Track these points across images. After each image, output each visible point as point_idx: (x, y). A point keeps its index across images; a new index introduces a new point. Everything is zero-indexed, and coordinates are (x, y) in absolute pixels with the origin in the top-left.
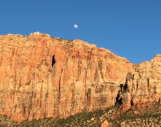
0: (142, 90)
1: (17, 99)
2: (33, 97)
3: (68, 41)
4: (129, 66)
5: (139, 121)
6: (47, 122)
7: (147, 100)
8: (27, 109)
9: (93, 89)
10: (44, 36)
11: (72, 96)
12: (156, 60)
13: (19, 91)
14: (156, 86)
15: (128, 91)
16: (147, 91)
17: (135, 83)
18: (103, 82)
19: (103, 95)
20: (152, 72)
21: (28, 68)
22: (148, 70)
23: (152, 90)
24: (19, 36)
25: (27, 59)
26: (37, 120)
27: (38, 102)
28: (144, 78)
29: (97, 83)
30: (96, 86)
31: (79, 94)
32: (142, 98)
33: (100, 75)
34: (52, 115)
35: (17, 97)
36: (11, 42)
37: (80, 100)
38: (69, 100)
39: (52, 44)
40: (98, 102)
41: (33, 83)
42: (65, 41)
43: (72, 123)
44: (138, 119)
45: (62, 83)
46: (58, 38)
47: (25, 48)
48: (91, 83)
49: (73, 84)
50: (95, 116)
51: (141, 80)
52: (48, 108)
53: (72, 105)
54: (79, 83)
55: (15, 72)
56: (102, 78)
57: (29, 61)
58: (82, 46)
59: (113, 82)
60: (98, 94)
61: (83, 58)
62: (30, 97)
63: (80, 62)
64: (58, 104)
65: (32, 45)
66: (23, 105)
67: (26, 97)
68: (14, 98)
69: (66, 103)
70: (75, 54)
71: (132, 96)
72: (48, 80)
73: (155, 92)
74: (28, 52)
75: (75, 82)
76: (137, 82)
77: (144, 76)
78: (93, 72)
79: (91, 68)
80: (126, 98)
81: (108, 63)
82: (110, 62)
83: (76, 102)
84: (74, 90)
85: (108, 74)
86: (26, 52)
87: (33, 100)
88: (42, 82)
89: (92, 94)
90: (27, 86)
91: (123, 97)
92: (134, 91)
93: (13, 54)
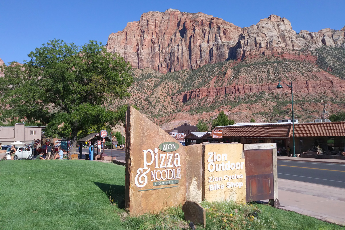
0: (251, 46)
1: (161, 58)
2: (173, 56)
5: (252, 67)
6: (184, 72)
7: (255, 53)
8: (169, 64)
9: (214, 48)
10: (176, 11)
11: (199, 54)
12: (261, 23)
13: (162, 53)
14: (261, 43)
15: (241, 47)
16: (255, 46)
17: (246, 41)
18: (222, 42)
19: (222, 52)
20: (258, 32)
21: (167, 35)
22: (255, 31)
23: (258, 46)
24: (158, 12)
25: (165, 29)
26: (177, 71)
28: (252, 37)
29: (217, 44)
30: (216, 45)
31: (204, 52)
32: (251, 52)
33: (219, 38)
34: (187, 67)
35: (161, 56)
36: (153, 18)
37: (205, 56)
38: (198, 57)
39: (182, 17)
40: (218, 57)
41: (171, 46)
43: (202, 72)
45: (192, 44)
46: (185, 12)
47: (163, 21)
48: (212, 44)
49: (200, 46)
50: (218, 66)
51: (250, 39)
52: (184, 63)
53: (200, 60)
54: (204, 44)
55: (158, 39)
56: (221, 39)
57: (167, 30)
58: (204, 17)
59: (228, 42)
60: (219, 51)
61: (206, 26)
62: (170, 56)
63: (204, 29)
64: (190, 60)
65: (168, 18)
66: (166, 62)
67: (168, 57)
68: (159, 58)
69: (196, 59)
70: (200, 23)
71: (244, 51)
72: (182, 43)
73: (260, 47)
74: (166, 24)
75: (201, 43)
76: (247, 41)
77: (252, 36)
78: (214, 35)
79: (212, 33)
80: (239, 53)
81: (224, 28)
82: (226, 27)
83: (203, 57)
84: (201, 49)
85: (224, 36)
86: (164, 24)
87: (173, 58)
88: (178, 45)
89: (214, 51)
90: (167, 49)
91: (237, 52)
92: (245, 47)
93: (156, 26)
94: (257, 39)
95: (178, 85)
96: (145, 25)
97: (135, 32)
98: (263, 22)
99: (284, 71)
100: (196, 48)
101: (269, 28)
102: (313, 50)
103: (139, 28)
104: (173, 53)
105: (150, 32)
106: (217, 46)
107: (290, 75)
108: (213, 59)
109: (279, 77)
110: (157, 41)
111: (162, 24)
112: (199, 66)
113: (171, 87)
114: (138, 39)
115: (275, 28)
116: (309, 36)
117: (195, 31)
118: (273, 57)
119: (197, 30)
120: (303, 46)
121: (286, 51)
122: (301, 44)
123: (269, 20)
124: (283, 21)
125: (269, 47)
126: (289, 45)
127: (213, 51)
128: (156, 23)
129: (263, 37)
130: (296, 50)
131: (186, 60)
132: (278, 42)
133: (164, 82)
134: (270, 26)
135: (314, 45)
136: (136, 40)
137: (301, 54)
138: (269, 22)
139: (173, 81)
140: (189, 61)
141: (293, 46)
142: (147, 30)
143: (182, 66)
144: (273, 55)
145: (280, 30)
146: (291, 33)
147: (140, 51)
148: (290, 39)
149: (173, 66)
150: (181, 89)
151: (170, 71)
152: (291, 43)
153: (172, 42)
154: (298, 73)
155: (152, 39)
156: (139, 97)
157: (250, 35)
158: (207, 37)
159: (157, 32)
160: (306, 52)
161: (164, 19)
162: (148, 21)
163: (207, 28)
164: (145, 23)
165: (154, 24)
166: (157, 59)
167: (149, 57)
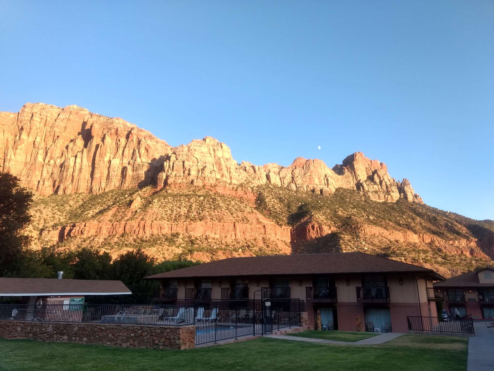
0: (178, 171)
1: (46, 172)
2: (65, 172)
3: (107, 118)
4: (167, 148)
5: (171, 199)
6: (78, 197)
7: (182, 181)
8: (57, 183)
9: (129, 168)
10: (82, 110)
11: (107, 173)
12: (193, 145)
13: (49, 164)
14: (191, 169)
15: (164, 171)
16: (182, 172)
17: (171, 164)
18: (140, 161)
19: (139, 174)
20: (188, 155)
21: (62, 141)
22: (185, 153)
23: (187, 172)
24: (53, 106)
25: (60, 132)
26: (68, 194)
27: (70, 176)
28: (180, 160)
29: (134, 162)
30: (133, 164)
31: (114, 171)
32: (176, 179)
33: (138, 155)
34: (85, 190)
35: (46, 170)
36: (43, 112)
37: (115, 177)
38: (103, 177)
39: (90, 119)
41: (65, 157)
42: (104, 118)
44: (170, 198)
45: (97, 158)
46: (97, 114)
47: (59, 120)
48: (127, 162)
49: (110, 161)
51: (177, 162)
52: (81, 183)
53: (107, 181)
54: (116, 161)
55: (46, 144)
56: (140, 157)
57: (63, 133)
58: (122, 125)
60: (135, 173)
61: (122, 137)
62: (61, 171)
63: (118, 140)
64: (92, 180)
65: (67, 118)
66: (53, 178)
67: (57, 171)
68: (42, 171)
69: (101, 180)
70: (113, 131)
71: (167, 177)
72: (82, 155)
73: (189, 174)
74: (63, 125)
75: (111, 159)
76: (173, 163)
77: (180, 158)
78: (132, 151)
79: (129, 147)
80: (161, 178)
81: (147, 143)
82: (149, 142)
83: (111, 179)
84: (109, 167)
85: (146, 154)
86: (60, 124)
87: (65, 174)
88: (76, 157)
89: (128, 172)
90: (58, 160)
91: (158, 177)
92: (170, 172)
93: (45, 125)
94: (186, 163)
96: (27, 120)
98: (196, 144)
99: (211, 208)
100: (103, 165)
101: (202, 152)
102: (254, 187)
103: (15, 123)
104: (66, 168)
105: (32, 132)
106: (133, 166)
107: (217, 213)
108: (125, 183)
109: (202, 214)
110: (43, 145)
111: (57, 124)
112: (103, 190)
114: (10, 139)
115: (210, 154)
116: (252, 170)
117: (105, 141)
118: (204, 189)
119: (108, 139)
120: (244, 180)
121: (221, 183)
122: (241, 177)
123: (204, 142)
124: (222, 147)
125: (200, 176)
126: (225, 177)
127: (126, 172)
128: (46, 120)
129: (193, 162)
130: (235, 184)
131: (85, 179)
132: (213, 171)
134: (205, 149)
135: (256, 181)
136: (5, 139)
137: (240, 189)
138: (203, 144)
140: (90, 182)
141: (231, 178)
142: (28, 128)
143: (77, 189)
144: (204, 186)
145: (216, 157)
146: (229, 163)
147: (9, 157)
148: (228, 170)
149: (62, 187)
151: (56, 192)
152: (228, 174)
153: (68, 152)
154: (227, 213)
155: (34, 141)
157: (177, 156)
158: (120, 151)
159: (47, 134)
160: (245, 188)
161: (62, 116)
162: (33, 115)
163: (123, 141)
164: (26, 117)
165: (43, 121)
166: (37, 173)
167: (25, 168)
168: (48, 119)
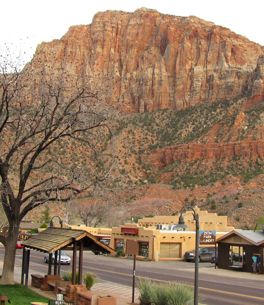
1: (124, 88)
2: (144, 85)
6: (163, 113)
8: (136, 99)
9: (216, 75)
10: (153, 12)
11: (190, 84)
13: (126, 78)
15: (261, 77)
18: (228, 66)
19: (228, 82)
21: (136, 50)
25: (133, 40)
26: (150, 111)
27: (149, 90)
29: (221, 69)
30: (219, 71)
31: (199, 81)
33: (224, 59)
34: (167, 105)
35: (124, 85)
36: (113, 20)
37: (200, 88)
38: (187, 88)
39: (162, 21)
40: (222, 90)
41: (142, 69)
43: (194, 115)
45: (178, 67)
47: (130, 27)
48: (212, 68)
49: (191, 70)
50: (221, 107)
52: (162, 98)
53: (191, 94)
54: (199, 68)
55: (120, 56)
56: (227, 62)
57: (136, 42)
59: (240, 67)
60: (223, 81)
61: (203, 38)
62: (139, 84)
63: (198, 43)
64: (174, 93)
65: (139, 23)
66: (132, 94)
67: (135, 86)
68: (120, 86)
69: (184, 92)
70: (192, 33)
72: (160, 64)
74: (134, 31)
75: (193, 67)
78: (216, 55)
79: (212, 50)
80: (258, 86)
81: (234, 44)
83: (196, 90)
84: (192, 77)
85: (232, 57)
86: (131, 31)
87: (144, 88)
88: (154, 67)
89: (214, 81)
90: (135, 73)
91: (254, 84)
93: (117, 34)
95: (152, 136)
96: (99, 31)
97: (81, 42)
100: (184, 74)
103: (89, 36)
104: (144, 81)
105: (106, 43)
106: (220, 73)
108: (213, 94)
111: (128, 31)
112: (188, 105)
113: (138, 138)
114: (86, 54)
119: (187, 44)
128: (117, 28)
131: (166, 92)
133: (127, 129)
139: (143, 127)
140: (172, 95)
142: (102, 40)
143: (159, 104)
149: (142, 103)
150: (155, 143)
151: (137, 109)
153: (143, 62)
155: (110, 55)
156: (81, 152)
159: (120, 44)
161: (132, 22)
162: (104, 26)
163: (205, 43)
164: (99, 28)
165: (114, 30)
166: (116, 88)
168: (120, 26)
